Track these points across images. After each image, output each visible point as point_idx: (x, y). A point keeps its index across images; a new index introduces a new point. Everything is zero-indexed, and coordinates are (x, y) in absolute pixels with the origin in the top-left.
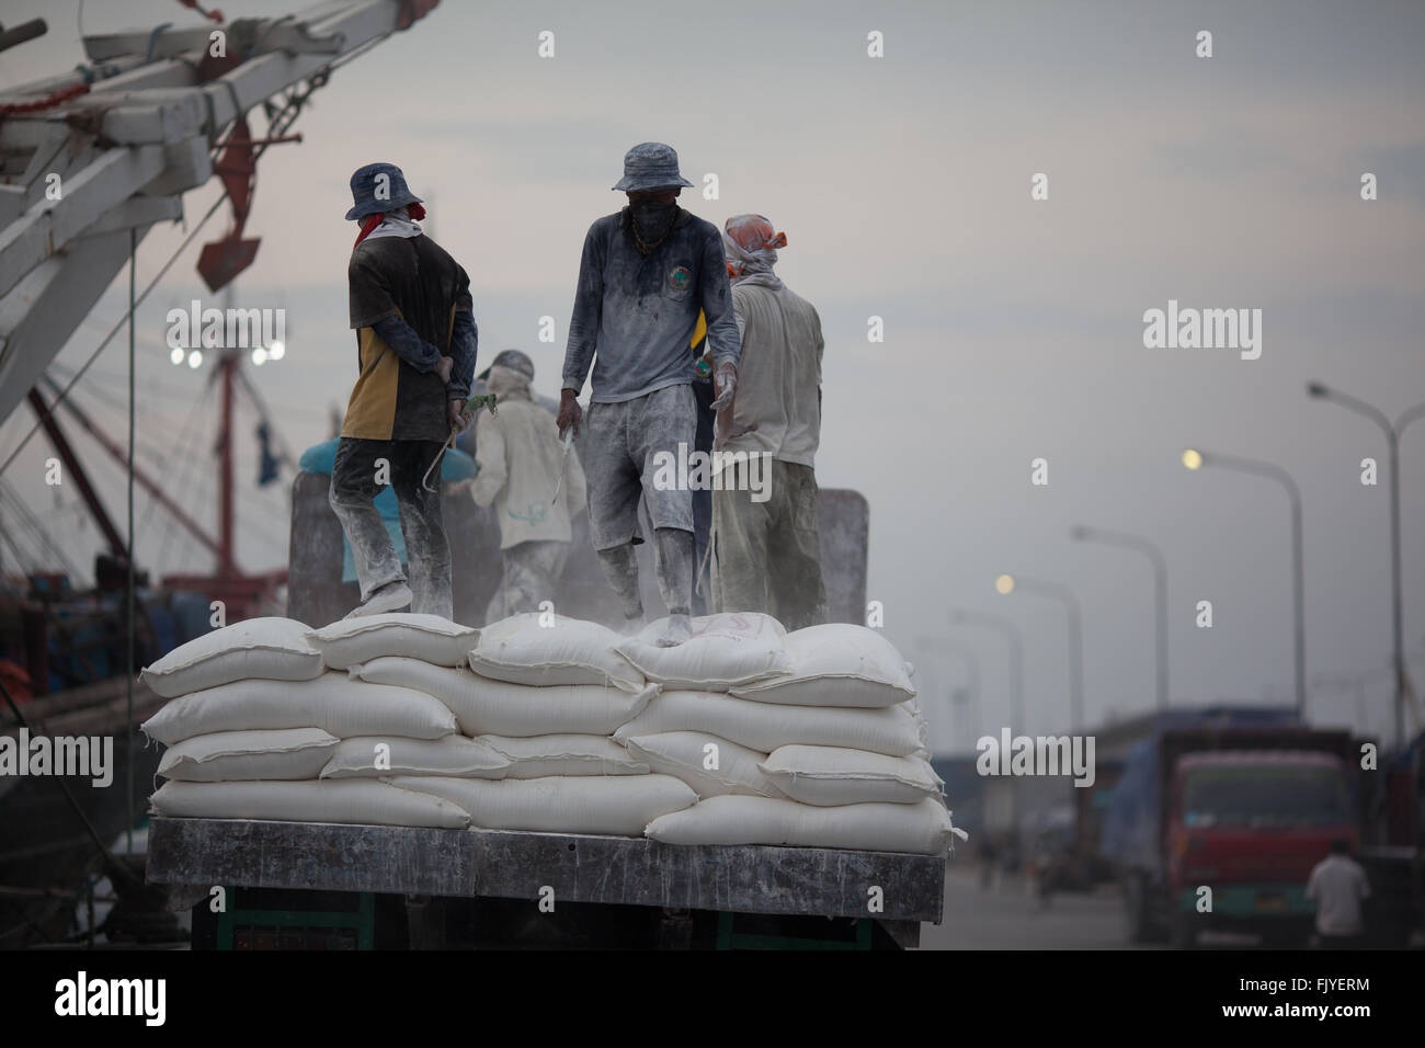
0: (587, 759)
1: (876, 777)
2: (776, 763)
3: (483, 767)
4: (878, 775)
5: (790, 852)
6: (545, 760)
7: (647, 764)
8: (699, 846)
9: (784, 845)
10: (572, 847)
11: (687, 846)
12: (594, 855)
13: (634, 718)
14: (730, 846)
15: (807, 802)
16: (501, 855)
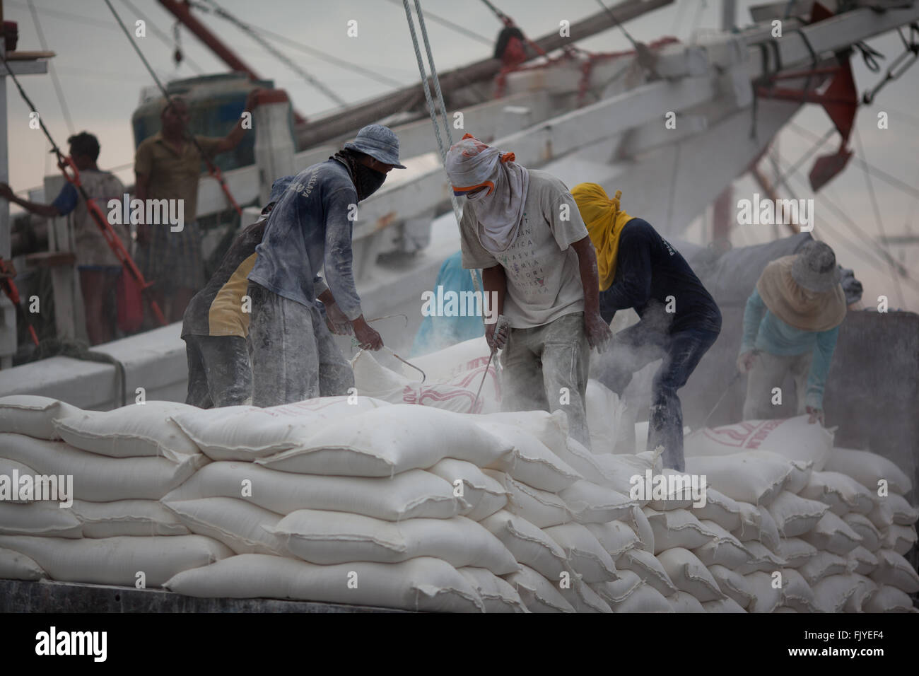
0: (144, 521)
1: (356, 539)
2: (285, 526)
3: (57, 528)
4: (359, 536)
5: (289, 605)
6: (112, 522)
7: (186, 527)
8: (216, 599)
9: (288, 599)
10: (118, 598)
11: (207, 599)
12: (135, 605)
13: (181, 485)
14: (242, 599)
15: (309, 560)
16: (63, 604)
